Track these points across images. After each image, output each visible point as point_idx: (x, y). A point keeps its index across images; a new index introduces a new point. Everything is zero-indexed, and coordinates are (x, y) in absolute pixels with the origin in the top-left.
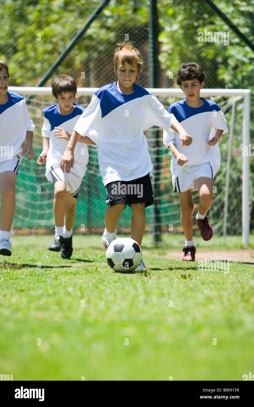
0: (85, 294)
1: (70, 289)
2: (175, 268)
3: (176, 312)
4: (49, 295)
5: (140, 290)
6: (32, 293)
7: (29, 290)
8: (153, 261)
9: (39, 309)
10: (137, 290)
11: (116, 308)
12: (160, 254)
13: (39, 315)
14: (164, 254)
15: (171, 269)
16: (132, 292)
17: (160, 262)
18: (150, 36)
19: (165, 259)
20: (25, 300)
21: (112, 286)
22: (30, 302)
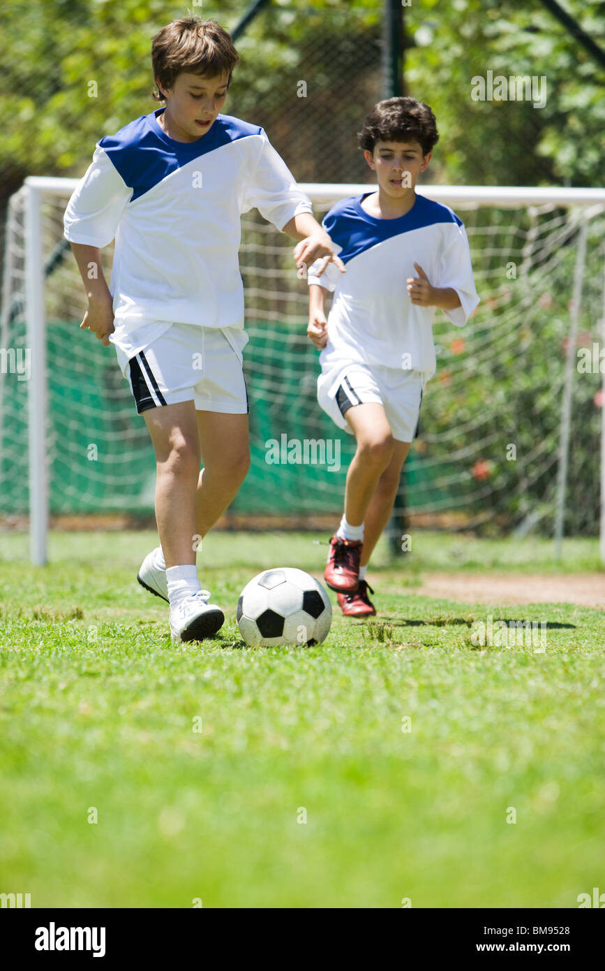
0: (245, 685)
1: (207, 675)
2: (450, 621)
3: (470, 735)
4: (159, 688)
5: (374, 677)
6: (118, 679)
7: (109, 674)
8: (394, 602)
9: (141, 722)
10: (367, 679)
11: (322, 724)
12: (406, 584)
13: (142, 737)
14: (417, 584)
15: (440, 624)
16: (358, 683)
17: (412, 607)
18: (386, 59)
19: (422, 599)
20: (103, 700)
21: (306, 667)
22: (115, 705)
